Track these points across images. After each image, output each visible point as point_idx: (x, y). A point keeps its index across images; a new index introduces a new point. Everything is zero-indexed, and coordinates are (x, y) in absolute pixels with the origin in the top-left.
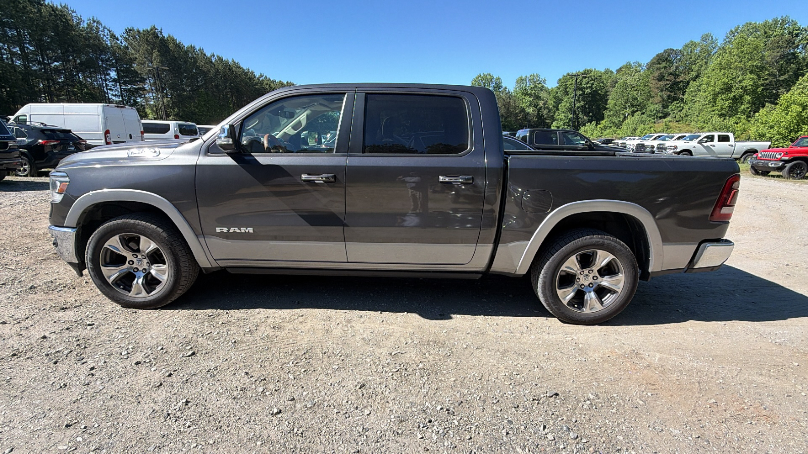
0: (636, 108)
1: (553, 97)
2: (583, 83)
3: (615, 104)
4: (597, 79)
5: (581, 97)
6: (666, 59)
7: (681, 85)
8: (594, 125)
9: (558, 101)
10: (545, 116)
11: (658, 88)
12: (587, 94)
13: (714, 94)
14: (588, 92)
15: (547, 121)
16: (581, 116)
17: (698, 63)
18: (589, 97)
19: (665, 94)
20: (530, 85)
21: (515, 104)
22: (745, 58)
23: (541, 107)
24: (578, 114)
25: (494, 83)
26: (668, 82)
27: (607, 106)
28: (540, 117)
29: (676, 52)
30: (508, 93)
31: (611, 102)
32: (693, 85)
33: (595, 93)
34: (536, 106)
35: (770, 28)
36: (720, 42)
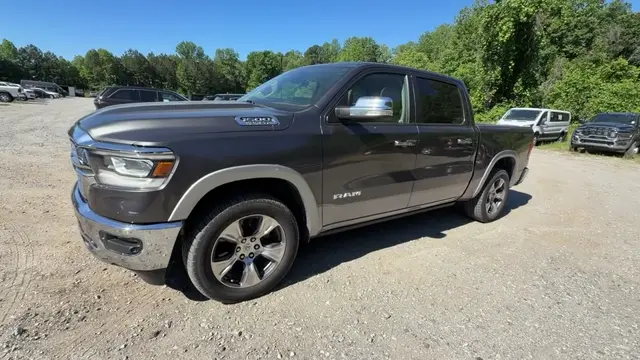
1: (245, 68)
2: (266, 61)
4: (274, 59)
6: (315, 52)
9: (250, 72)
10: (241, 83)
15: (243, 86)
17: (332, 57)
20: (226, 57)
21: (217, 70)
22: (356, 58)
23: (237, 75)
25: (197, 51)
28: (238, 83)
29: (321, 49)
30: (212, 64)
34: (233, 74)
35: (364, 42)
36: (342, 46)
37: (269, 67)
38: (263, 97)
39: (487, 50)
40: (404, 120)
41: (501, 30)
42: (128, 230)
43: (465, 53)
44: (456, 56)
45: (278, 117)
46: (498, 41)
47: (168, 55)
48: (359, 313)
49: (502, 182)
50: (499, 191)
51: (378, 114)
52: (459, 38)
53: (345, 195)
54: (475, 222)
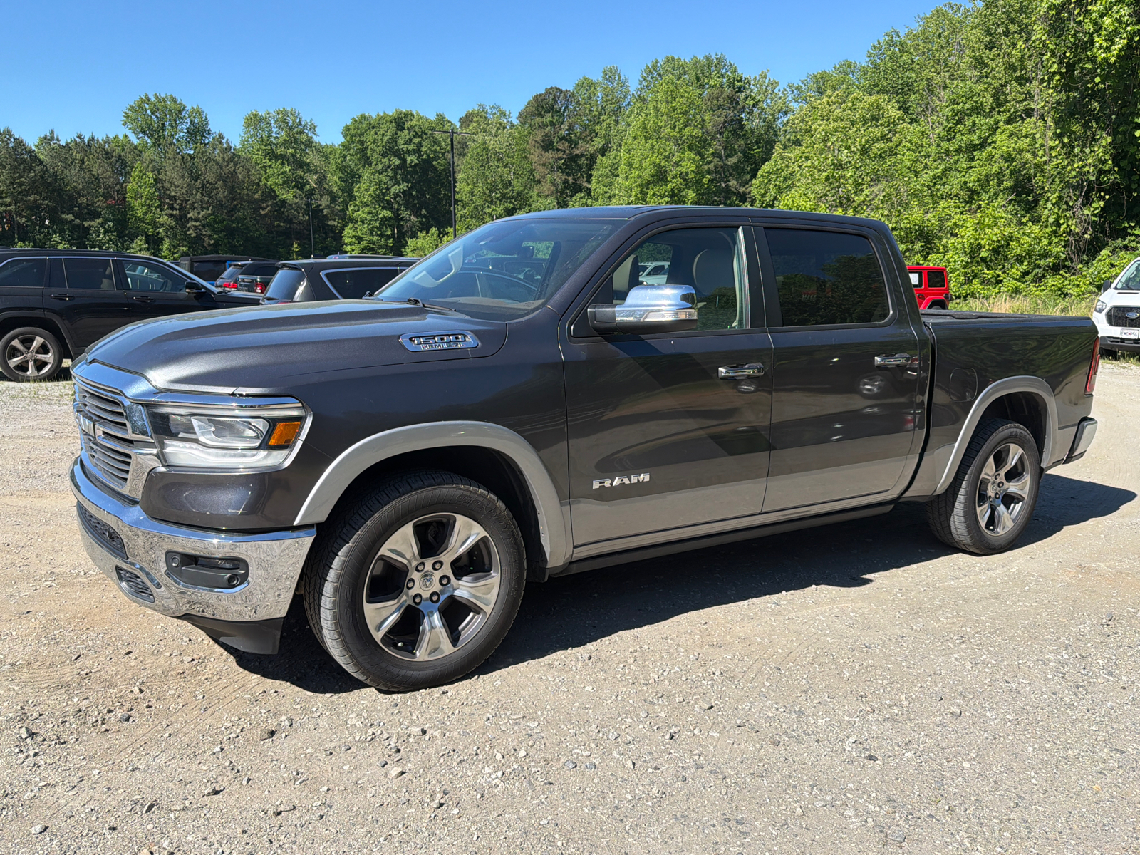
0: (511, 202)
1: (337, 167)
2: (401, 141)
3: (472, 193)
4: (426, 134)
5: (400, 172)
6: (552, 107)
7: (583, 161)
8: (435, 235)
9: (351, 178)
10: (325, 212)
11: (544, 165)
12: (411, 166)
13: (641, 185)
14: (412, 161)
15: (331, 223)
16: (404, 213)
17: (603, 120)
18: (416, 173)
19: (559, 177)
20: (278, 134)
21: (249, 176)
22: (679, 121)
23: (314, 189)
24: (398, 210)
25: (188, 121)
26: (560, 155)
27: (458, 197)
29: (569, 97)
30: (234, 157)
31: (462, 189)
32: (603, 162)
33: (426, 165)
34: (300, 185)
35: (703, 72)
36: (633, 86)
37: (412, 159)
38: (431, 283)
39: (1067, 87)
40: (740, 321)
41: (1098, 27)
42: (217, 545)
43: (1013, 90)
44: (988, 101)
45: (477, 334)
46: (1093, 60)
47: (100, 136)
48: (652, 703)
49: (1015, 454)
50: (1013, 475)
51: (668, 317)
52: (990, 46)
53: (617, 482)
54: (961, 555)
